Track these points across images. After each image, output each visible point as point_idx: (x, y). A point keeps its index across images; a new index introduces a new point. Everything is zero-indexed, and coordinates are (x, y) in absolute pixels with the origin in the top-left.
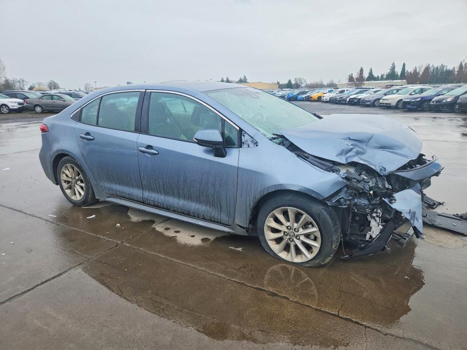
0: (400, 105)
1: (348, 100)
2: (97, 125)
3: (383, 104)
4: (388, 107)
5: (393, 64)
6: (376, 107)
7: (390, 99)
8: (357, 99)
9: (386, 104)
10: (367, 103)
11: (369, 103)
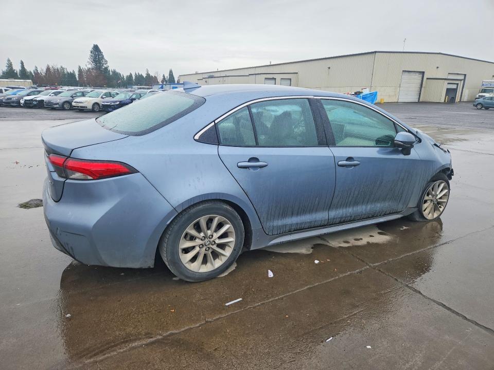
0: (96, 109)
1: (22, 101)
2: (257, 145)
3: (77, 107)
4: (82, 110)
5: (9, 60)
6: (67, 110)
7: (86, 101)
8: (36, 101)
9: (81, 107)
10: (55, 106)
11: (58, 106)
